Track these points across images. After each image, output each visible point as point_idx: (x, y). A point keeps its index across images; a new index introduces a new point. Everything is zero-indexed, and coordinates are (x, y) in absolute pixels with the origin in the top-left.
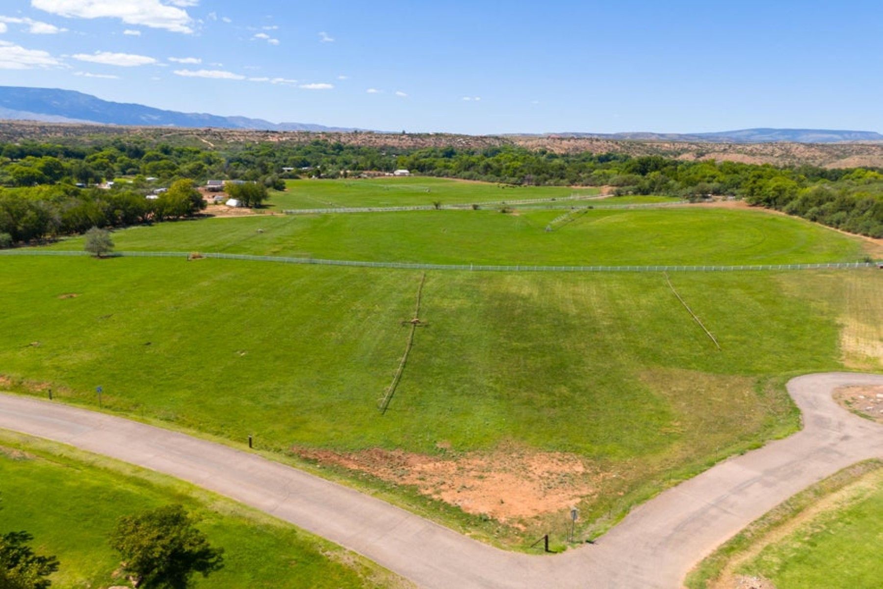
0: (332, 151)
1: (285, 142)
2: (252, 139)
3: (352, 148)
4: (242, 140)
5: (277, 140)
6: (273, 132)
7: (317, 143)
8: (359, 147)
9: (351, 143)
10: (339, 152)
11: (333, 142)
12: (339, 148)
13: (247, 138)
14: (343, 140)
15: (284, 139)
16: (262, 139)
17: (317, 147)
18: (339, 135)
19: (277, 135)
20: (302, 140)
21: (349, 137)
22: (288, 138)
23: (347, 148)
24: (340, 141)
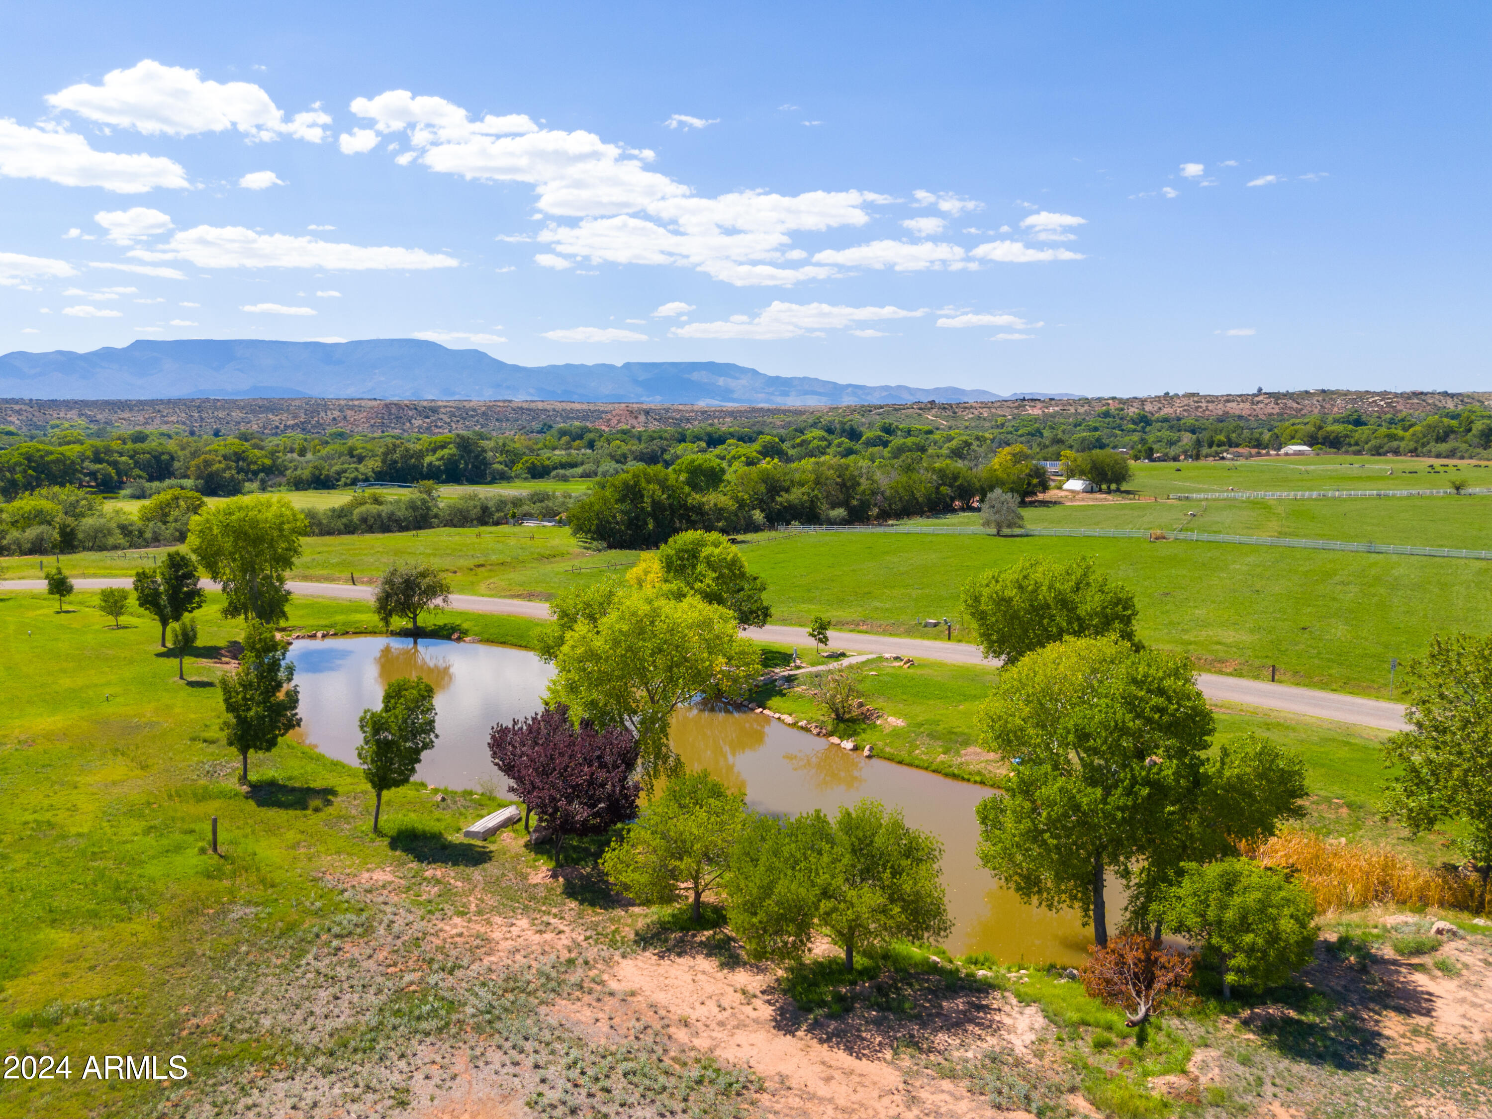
0: (1133, 426)
1: (1053, 416)
2: (999, 412)
3: (1165, 420)
4: (986, 415)
5: (1040, 412)
6: (1032, 400)
7: (1106, 414)
8: (1179, 419)
9: (1162, 413)
10: (1144, 428)
11: (1132, 411)
12: (1144, 421)
13: (993, 410)
14: (1148, 407)
15: (1051, 410)
16: (1016, 411)
17: (1107, 420)
18: (1143, 401)
19: (1039, 405)
20: (1081, 410)
21: (1159, 402)
22: (1056, 408)
23: (1158, 421)
24: (1143, 409)
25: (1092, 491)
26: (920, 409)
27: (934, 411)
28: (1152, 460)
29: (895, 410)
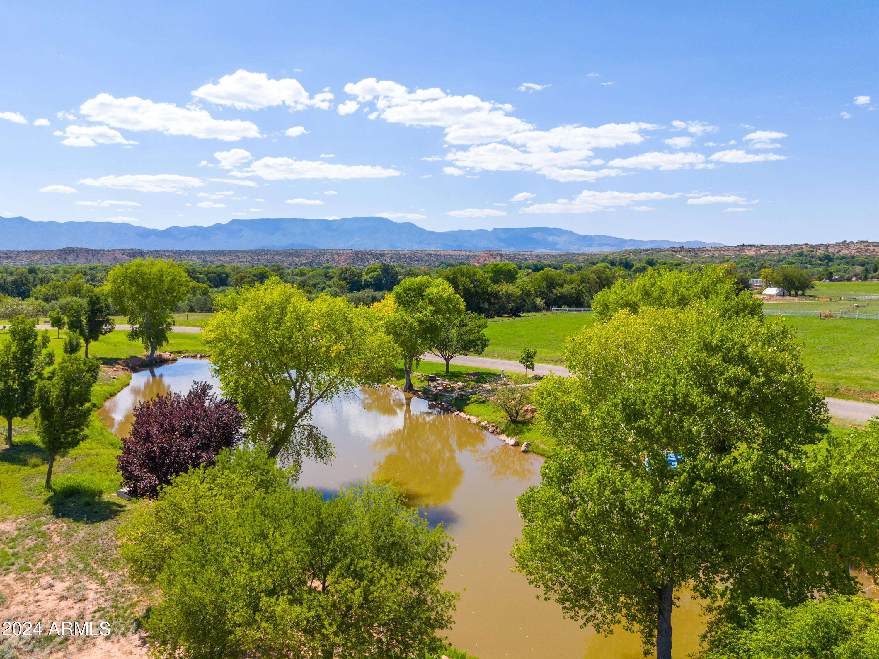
0: (820, 262)
1: (763, 255)
2: (726, 253)
3: (843, 258)
4: (717, 255)
5: (754, 253)
6: (749, 246)
7: (801, 255)
8: (853, 257)
9: (841, 254)
10: (827, 263)
11: (820, 252)
12: (828, 258)
13: (722, 252)
14: (831, 250)
15: (762, 252)
16: (737, 253)
17: (801, 258)
18: (827, 246)
19: (753, 249)
20: (783, 252)
21: (839, 246)
22: (765, 251)
23: (838, 258)
24: (828, 251)
25: (783, 295)
26: (674, 251)
27: (682, 253)
28: (831, 280)
29: (657, 252)
